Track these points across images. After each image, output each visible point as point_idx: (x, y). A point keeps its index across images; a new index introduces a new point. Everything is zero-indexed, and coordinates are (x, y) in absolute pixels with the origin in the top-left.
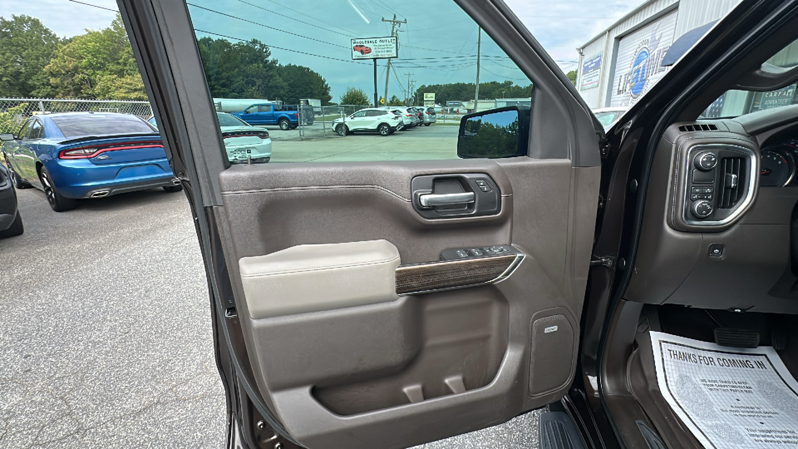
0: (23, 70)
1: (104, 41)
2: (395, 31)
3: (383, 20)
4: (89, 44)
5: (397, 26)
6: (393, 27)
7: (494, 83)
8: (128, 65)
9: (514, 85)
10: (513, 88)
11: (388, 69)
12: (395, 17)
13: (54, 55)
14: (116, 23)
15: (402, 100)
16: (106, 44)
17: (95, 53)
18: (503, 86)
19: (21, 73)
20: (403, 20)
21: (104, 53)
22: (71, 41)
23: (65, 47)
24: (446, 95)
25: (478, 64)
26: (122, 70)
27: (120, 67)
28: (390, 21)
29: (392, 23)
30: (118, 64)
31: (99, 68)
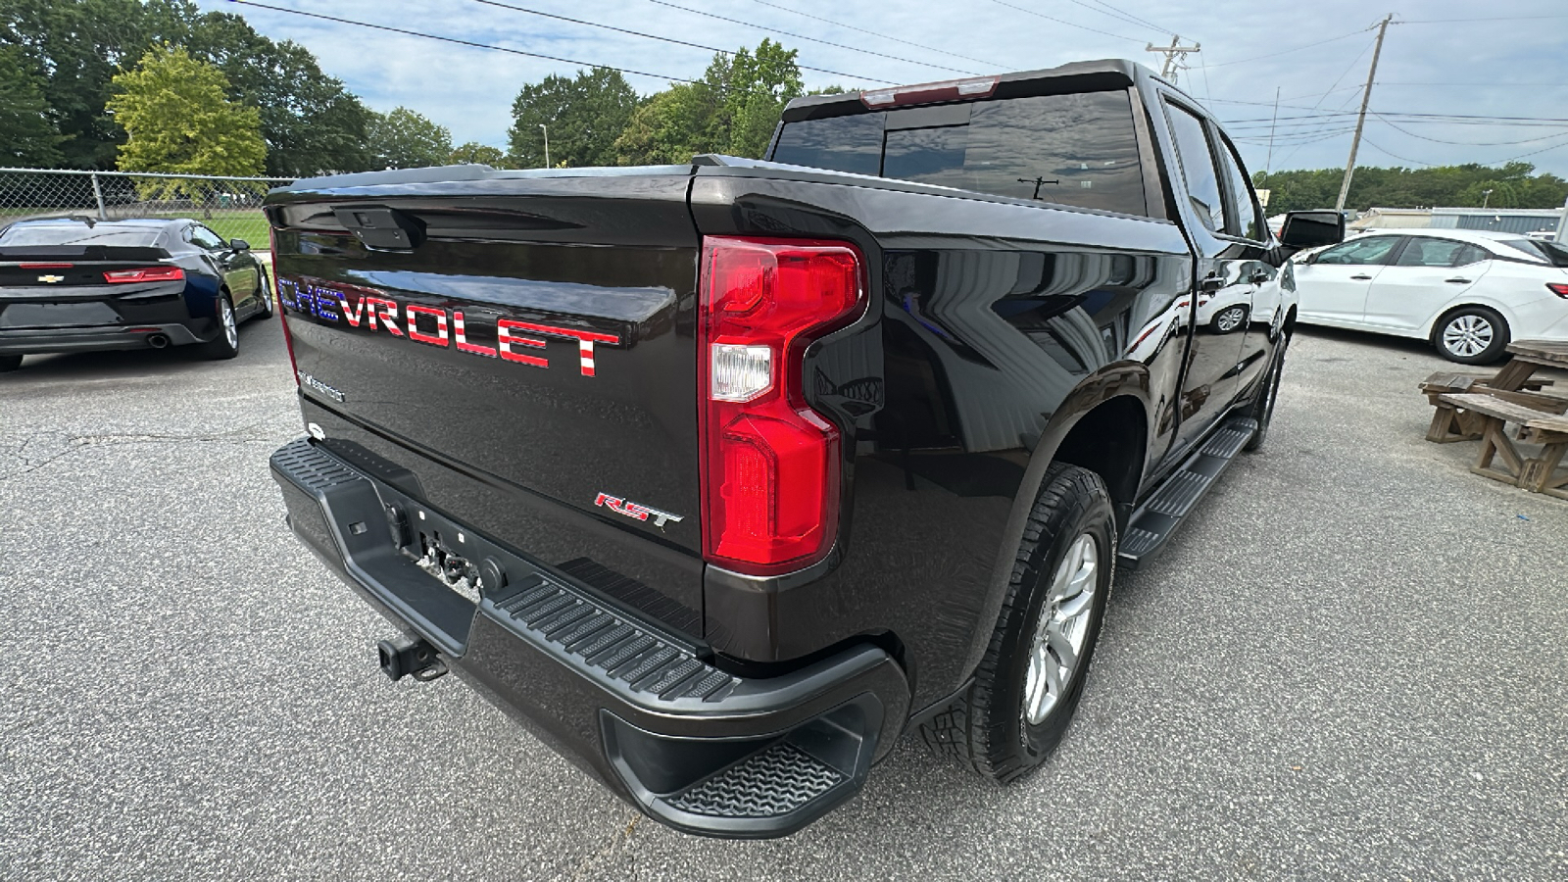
0: (591, 146)
1: (692, 100)
2: (1170, 69)
4: (673, 105)
5: (1176, 60)
6: (1170, 60)
7: (1471, 167)
8: (716, 136)
9: (1536, 174)
10: (1532, 180)
12: (1175, 41)
13: (629, 122)
14: (711, 71)
16: (693, 105)
17: (676, 118)
18: (1499, 175)
19: (589, 149)
20: (1194, 46)
21: (689, 118)
22: (651, 100)
23: (643, 110)
25: (1359, 130)
26: (707, 144)
27: (705, 139)
28: (1163, 50)
29: (1168, 53)
30: (704, 134)
31: (680, 142)
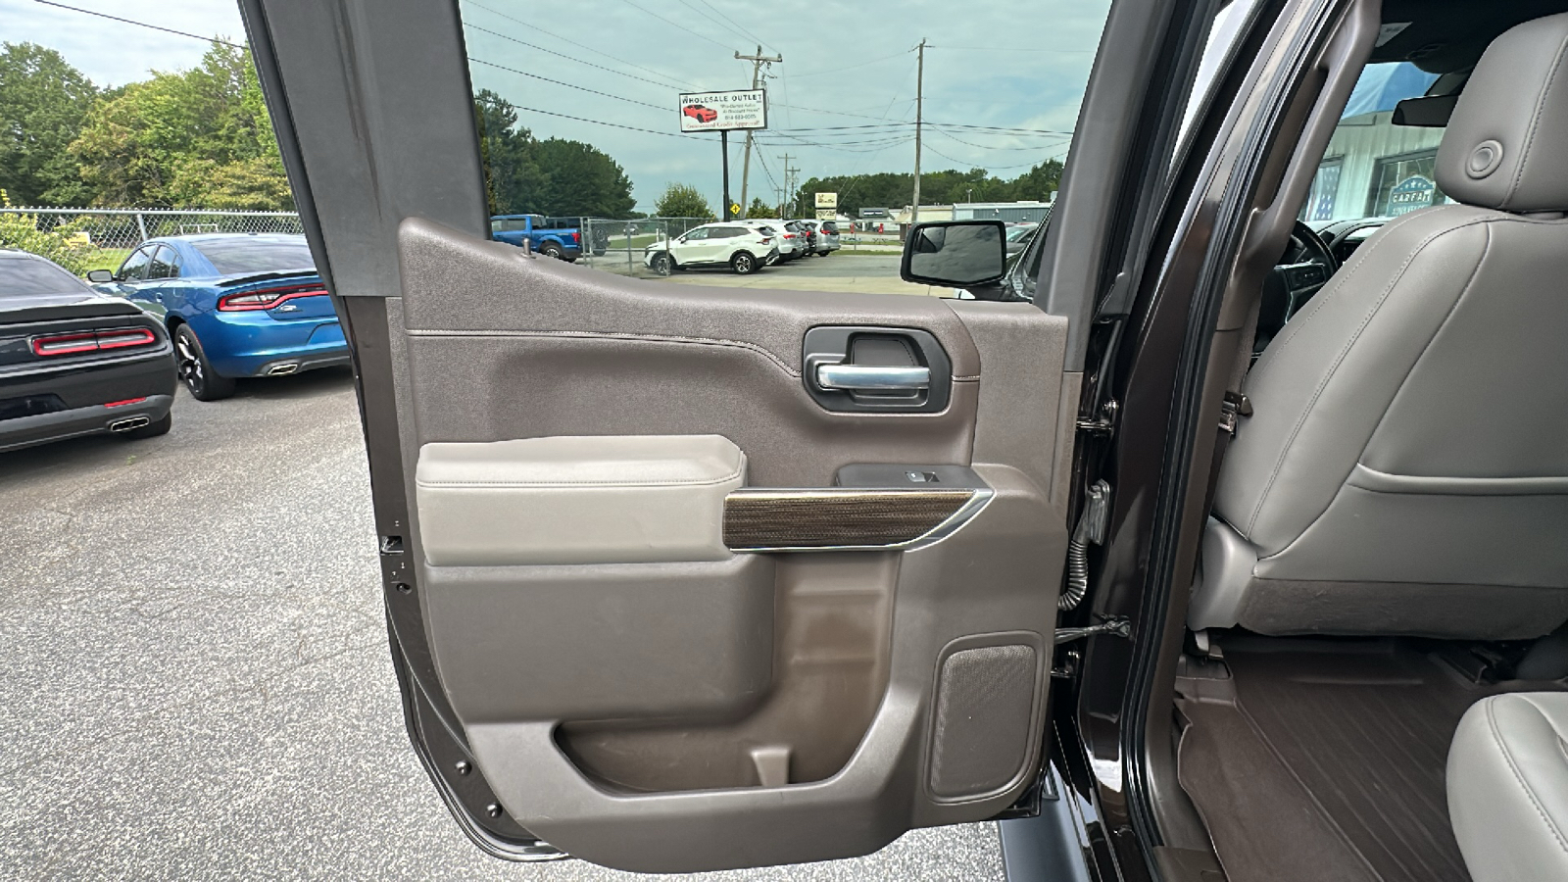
0: (25, 150)
1: (189, 93)
2: (759, 78)
3: (737, 54)
4: (159, 98)
5: (763, 68)
6: (757, 69)
7: (951, 172)
8: (236, 141)
9: (989, 177)
10: (988, 181)
11: (748, 148)
12: (759, 50)
13: (88, 120)
14: (211, 58)
15: (773, 207)
16: (192, 99)
17: (171, 116)
18: (968, 178)
19: (23, 155)
20: (776, 56)
21: (189, 117)
22: (121, 92)
23: (108, 105)
24: (857, 196)
25: (918, 139)
26: (224, 152)
27: (220, 144)
28: (751, 58)
29: (755, 62)
30: (217, 138)
31: (179, 147)
